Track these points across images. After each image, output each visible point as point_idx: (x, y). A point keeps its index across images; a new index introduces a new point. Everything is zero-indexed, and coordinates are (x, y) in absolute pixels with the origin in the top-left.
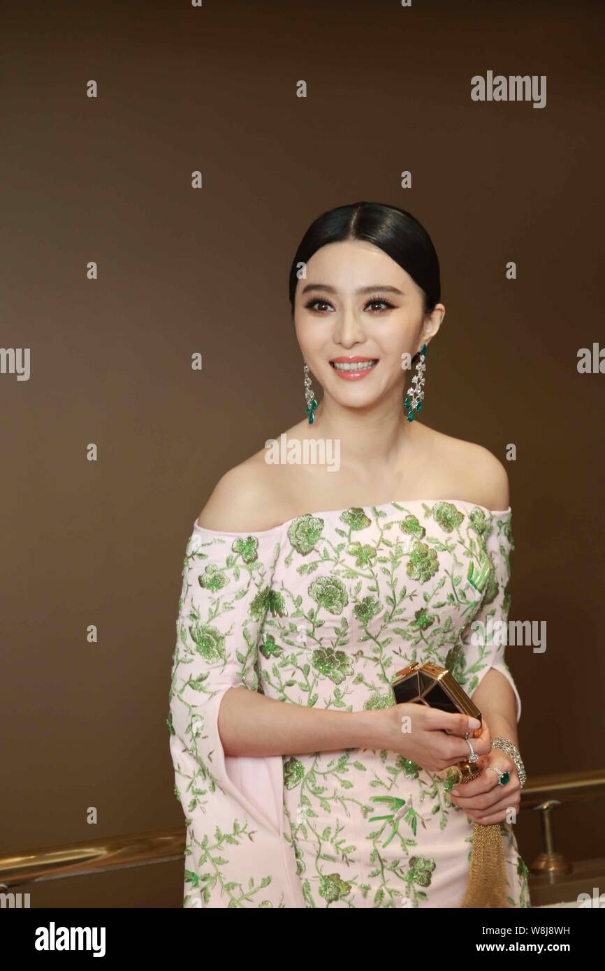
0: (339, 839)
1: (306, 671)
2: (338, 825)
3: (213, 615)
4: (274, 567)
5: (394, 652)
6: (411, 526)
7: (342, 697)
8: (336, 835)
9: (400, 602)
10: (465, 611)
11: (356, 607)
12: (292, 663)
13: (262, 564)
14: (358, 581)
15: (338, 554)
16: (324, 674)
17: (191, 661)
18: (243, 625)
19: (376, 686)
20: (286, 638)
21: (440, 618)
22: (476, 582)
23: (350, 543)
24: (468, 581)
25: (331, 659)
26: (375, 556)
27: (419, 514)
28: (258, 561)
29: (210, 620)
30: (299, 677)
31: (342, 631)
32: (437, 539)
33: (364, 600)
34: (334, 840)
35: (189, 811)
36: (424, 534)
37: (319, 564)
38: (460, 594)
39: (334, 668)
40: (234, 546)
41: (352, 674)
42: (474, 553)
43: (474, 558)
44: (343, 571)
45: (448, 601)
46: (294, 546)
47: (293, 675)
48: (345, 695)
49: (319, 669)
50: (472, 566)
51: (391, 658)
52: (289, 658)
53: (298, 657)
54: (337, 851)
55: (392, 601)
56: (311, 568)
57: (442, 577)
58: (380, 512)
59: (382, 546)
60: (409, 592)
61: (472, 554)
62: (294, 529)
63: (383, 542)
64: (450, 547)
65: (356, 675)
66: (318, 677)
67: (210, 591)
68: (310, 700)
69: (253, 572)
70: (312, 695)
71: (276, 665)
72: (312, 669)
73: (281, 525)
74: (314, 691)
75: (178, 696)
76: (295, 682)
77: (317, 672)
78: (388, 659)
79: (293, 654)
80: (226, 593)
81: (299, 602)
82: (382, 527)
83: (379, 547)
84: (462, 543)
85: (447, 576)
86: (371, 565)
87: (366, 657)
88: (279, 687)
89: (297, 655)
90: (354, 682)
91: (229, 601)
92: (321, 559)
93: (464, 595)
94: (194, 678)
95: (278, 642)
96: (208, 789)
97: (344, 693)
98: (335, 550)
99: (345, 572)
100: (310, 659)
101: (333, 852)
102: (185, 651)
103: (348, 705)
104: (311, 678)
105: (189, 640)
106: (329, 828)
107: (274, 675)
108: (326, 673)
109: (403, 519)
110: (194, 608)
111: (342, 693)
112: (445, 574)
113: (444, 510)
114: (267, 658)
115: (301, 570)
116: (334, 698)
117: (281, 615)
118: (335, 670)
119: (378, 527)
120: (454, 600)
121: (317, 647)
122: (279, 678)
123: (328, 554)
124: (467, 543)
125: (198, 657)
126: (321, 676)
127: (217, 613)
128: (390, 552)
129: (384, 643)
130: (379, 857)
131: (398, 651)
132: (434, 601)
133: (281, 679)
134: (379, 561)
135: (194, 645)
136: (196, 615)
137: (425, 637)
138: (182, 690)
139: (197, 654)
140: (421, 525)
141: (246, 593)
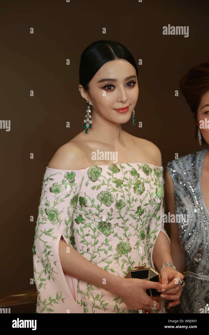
0: (102, 300)
1: (94, 231)
2: (102, 294)
3: (55, 204)
4: (81, 186)
5: (130, 225)
6: (134, 173)
7: (108, 242)
8: (101, 298)
9: (132, 203)
10: (155, 207)
11: (117, 203)
12: (89, 226)
13: (76, 184)
14: (117, 193)
15: (109, 182)
16: (102, 232)
17: (46, 223)
18: (68, 208)
19: (122, 238)
20: (87, 216)
21: (146, 210)
22: (159, 195)
23: (113, 178)
24: (156, 195)
25: (105, 226)
26: (122, 183)
27: (137, 168)
28: (75, 182)
29: (54, 206)
30: (91, 233)
31: (110, 214)
32: (144, 178)
33: (119, 201)
34: (100, 300)
35: (39, 288)
36: (139, 176)
37: (101, 186)
38: (153, 200)
39: (106, 230)
40: (66, 175)
41: (113, 232)
42: (157, 184)
43: (157, 186)
44: (111, 189)
45: (149, 203)
46: (90, 178)
47: (89, 232)
48: (110, 241)
49: (100, 230)
50: (157, 189)
51: (129, 227)
52: (88, 224)
53: (92, 224)
54: (101, 305)
55: (129, 202)
56: (98, 187)
57: (146, 193)
58: (123, 166)
59: (125, 180)
60: (135, 198)
61: (156, 184)
62: (90, 170)
63: (125, 178)
64: (149, 181)
65: (115, 233)
66: (99, 233)
67: (54, 194)
68: (95, 242)
69: (73, 187)
70: (96, 240)
71: (82, 227)
72: (97, 230)
73: (85, 169)
74: (97, 239)
75: (39, 238)
76: (90, 234)
77: (99, 231)
78: (127, 228)
79: (89, 223)
80: (61, 195)
81: (93, 201)
82: (124, 172)
83: (124, 180)
84: (152, 180)
85: (148, 193)
86: (121, 187)
87: (119, 226)
88: (82, 236)
89: (91, 223)
90: (113, 236)
91: (63, 198)
92: (102, 184)
93: (155, 201)
94: (47, 230)
95: (84, 217)
96: (47, 278)
97: (109, 240)
98: (107, 181)
99: (112, 189)
100: (97, 225)
101: (100, 305)
102: (43, 219)
103: (110, 245)
104: (96, 233)
105: (44, 214)
106: (99, 295)
107: (81, 231)
108: (102, 231)
109: (131, 170)
110: (47, 201)
111: (108, 240)
112: (147, 192)
113: (145, 167)
114: (78, 224)
115: (93, 188)
116: (105, 242)
117: (85, 206)
118: (107, 231)
119: (123, 172)
120: (151, 202)
121: (100, 221)
122: (83, 232)
123: (105, 182)
124: (154, 180)
125: (48, 221)
126: (101, 233)
127: (57, 203)
128: (128, 183)
129: (126, 220)
130: (117, 308)
131: (131, 224)
132: (144, 203)
133: (84, 233)
134: (124, 186)
135: (47, 217)
136: (48, 204)
137: (141, 219)
138: (41, 235)
139: (48, 220)
140: (138, 172)
141: (69, 195)
